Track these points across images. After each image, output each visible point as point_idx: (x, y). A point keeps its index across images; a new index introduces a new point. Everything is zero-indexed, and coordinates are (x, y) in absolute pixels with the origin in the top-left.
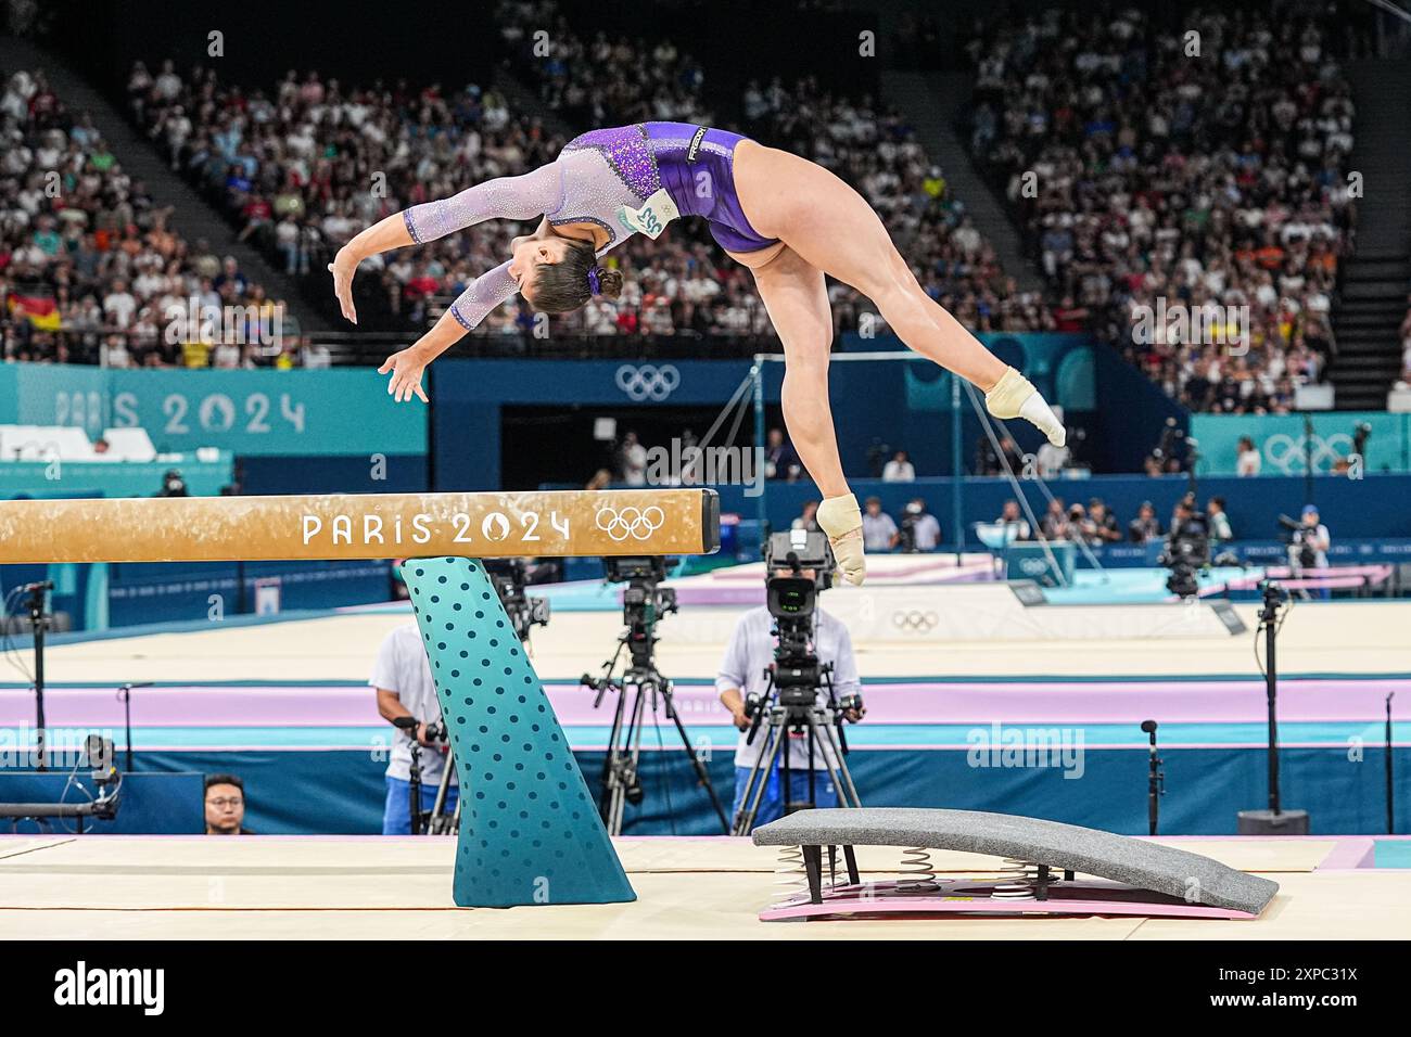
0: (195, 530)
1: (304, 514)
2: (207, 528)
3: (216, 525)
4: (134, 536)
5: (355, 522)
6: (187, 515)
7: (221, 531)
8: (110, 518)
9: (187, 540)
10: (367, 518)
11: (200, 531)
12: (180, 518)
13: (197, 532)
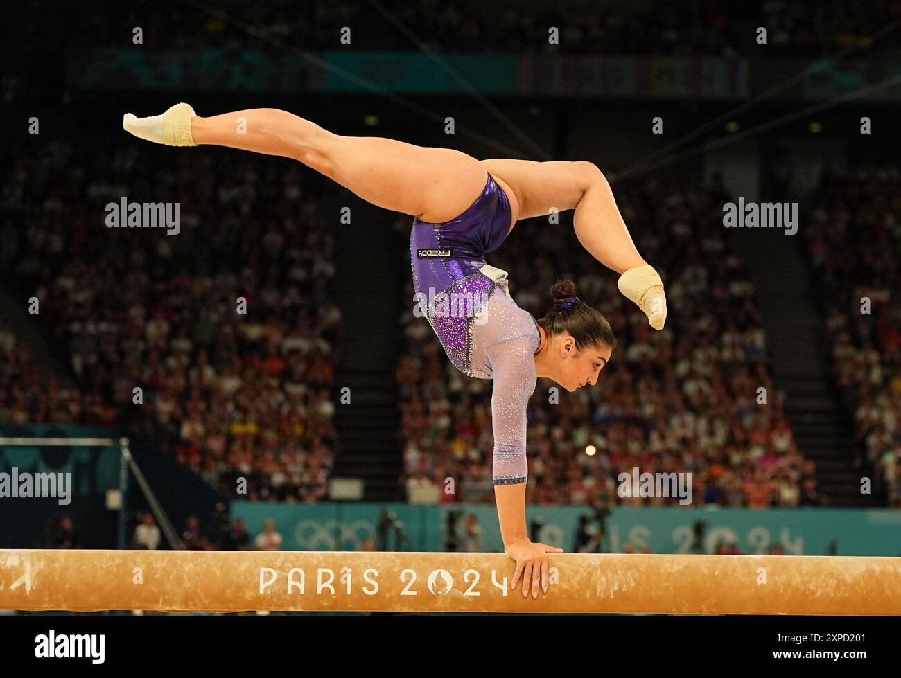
0: (812, 587)
2: (824, 585)
3: (833, 582)
4: (753, 590)
6: (804, 572)
7: (837, 588)
8: (730, 573)
9: (804, 596)
11: (817, 587)
12: (797, 575)
13: (814, 589)
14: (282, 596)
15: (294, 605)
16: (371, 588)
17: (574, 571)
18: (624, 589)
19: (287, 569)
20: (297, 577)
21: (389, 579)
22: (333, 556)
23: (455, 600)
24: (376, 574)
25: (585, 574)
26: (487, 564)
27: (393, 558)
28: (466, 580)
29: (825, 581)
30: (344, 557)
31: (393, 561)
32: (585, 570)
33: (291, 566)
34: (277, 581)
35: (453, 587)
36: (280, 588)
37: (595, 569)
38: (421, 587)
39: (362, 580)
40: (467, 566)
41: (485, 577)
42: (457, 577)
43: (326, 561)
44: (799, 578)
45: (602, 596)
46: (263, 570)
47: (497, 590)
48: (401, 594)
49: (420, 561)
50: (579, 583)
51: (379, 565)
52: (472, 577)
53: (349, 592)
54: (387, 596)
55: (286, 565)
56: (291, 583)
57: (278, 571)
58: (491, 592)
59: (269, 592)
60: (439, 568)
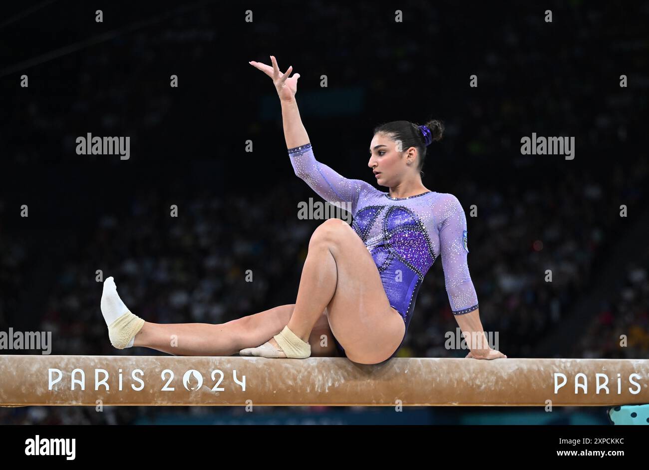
0: (478, 382)
1: (554, 372)
2: (486, 381)
3: (493, 378)
4: (434, 386)
5: (590, 378)
6: (472, 371)
7: (497, 382)
9: (471, 389)
10: (598, 376)
11: (482, 382)
12: (467, 373)
13: (479, 383)
14: (67, 393)
15: (77, 399)
16: (138, 385)
17: (297, 371)
18: (337, 384)
19: (70, 370)
20: (78, 376)
21: (152, 378)
22: (106, 359)
23: (206, 395)
24: (142, 374)
25: (306, 373)
26: (229, 366)
27: (155, 361)
28: (214, 379)
29: (487, 377)
30: (115, 360)
31: (154, 363)
32: (306, 370)
33: (73, 367)
34: (63, 379)
35: (203, 384)
36: (65, 385)
37: (313, 368)
38: (178, 384)
39: (130, 378)
40: (213, 367)
41: (228, 376)
42: (206, 376)
43: (101, 363)
44: (468, 375)
45: (319, 391)
46: (51, 371)
47: (238, 386)
48: (162, 390)
49: (176, 363)
50: (301, 380)
51: (143, 366)
52: (218, 376)
53: (121, 389)
54: (151, 391)
55: (69, 366)
56: (74, 381)
57: (63, 371)
58: (233, 388)
59: (56, 389)
60: (191, 368)
